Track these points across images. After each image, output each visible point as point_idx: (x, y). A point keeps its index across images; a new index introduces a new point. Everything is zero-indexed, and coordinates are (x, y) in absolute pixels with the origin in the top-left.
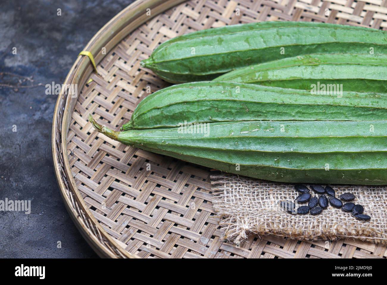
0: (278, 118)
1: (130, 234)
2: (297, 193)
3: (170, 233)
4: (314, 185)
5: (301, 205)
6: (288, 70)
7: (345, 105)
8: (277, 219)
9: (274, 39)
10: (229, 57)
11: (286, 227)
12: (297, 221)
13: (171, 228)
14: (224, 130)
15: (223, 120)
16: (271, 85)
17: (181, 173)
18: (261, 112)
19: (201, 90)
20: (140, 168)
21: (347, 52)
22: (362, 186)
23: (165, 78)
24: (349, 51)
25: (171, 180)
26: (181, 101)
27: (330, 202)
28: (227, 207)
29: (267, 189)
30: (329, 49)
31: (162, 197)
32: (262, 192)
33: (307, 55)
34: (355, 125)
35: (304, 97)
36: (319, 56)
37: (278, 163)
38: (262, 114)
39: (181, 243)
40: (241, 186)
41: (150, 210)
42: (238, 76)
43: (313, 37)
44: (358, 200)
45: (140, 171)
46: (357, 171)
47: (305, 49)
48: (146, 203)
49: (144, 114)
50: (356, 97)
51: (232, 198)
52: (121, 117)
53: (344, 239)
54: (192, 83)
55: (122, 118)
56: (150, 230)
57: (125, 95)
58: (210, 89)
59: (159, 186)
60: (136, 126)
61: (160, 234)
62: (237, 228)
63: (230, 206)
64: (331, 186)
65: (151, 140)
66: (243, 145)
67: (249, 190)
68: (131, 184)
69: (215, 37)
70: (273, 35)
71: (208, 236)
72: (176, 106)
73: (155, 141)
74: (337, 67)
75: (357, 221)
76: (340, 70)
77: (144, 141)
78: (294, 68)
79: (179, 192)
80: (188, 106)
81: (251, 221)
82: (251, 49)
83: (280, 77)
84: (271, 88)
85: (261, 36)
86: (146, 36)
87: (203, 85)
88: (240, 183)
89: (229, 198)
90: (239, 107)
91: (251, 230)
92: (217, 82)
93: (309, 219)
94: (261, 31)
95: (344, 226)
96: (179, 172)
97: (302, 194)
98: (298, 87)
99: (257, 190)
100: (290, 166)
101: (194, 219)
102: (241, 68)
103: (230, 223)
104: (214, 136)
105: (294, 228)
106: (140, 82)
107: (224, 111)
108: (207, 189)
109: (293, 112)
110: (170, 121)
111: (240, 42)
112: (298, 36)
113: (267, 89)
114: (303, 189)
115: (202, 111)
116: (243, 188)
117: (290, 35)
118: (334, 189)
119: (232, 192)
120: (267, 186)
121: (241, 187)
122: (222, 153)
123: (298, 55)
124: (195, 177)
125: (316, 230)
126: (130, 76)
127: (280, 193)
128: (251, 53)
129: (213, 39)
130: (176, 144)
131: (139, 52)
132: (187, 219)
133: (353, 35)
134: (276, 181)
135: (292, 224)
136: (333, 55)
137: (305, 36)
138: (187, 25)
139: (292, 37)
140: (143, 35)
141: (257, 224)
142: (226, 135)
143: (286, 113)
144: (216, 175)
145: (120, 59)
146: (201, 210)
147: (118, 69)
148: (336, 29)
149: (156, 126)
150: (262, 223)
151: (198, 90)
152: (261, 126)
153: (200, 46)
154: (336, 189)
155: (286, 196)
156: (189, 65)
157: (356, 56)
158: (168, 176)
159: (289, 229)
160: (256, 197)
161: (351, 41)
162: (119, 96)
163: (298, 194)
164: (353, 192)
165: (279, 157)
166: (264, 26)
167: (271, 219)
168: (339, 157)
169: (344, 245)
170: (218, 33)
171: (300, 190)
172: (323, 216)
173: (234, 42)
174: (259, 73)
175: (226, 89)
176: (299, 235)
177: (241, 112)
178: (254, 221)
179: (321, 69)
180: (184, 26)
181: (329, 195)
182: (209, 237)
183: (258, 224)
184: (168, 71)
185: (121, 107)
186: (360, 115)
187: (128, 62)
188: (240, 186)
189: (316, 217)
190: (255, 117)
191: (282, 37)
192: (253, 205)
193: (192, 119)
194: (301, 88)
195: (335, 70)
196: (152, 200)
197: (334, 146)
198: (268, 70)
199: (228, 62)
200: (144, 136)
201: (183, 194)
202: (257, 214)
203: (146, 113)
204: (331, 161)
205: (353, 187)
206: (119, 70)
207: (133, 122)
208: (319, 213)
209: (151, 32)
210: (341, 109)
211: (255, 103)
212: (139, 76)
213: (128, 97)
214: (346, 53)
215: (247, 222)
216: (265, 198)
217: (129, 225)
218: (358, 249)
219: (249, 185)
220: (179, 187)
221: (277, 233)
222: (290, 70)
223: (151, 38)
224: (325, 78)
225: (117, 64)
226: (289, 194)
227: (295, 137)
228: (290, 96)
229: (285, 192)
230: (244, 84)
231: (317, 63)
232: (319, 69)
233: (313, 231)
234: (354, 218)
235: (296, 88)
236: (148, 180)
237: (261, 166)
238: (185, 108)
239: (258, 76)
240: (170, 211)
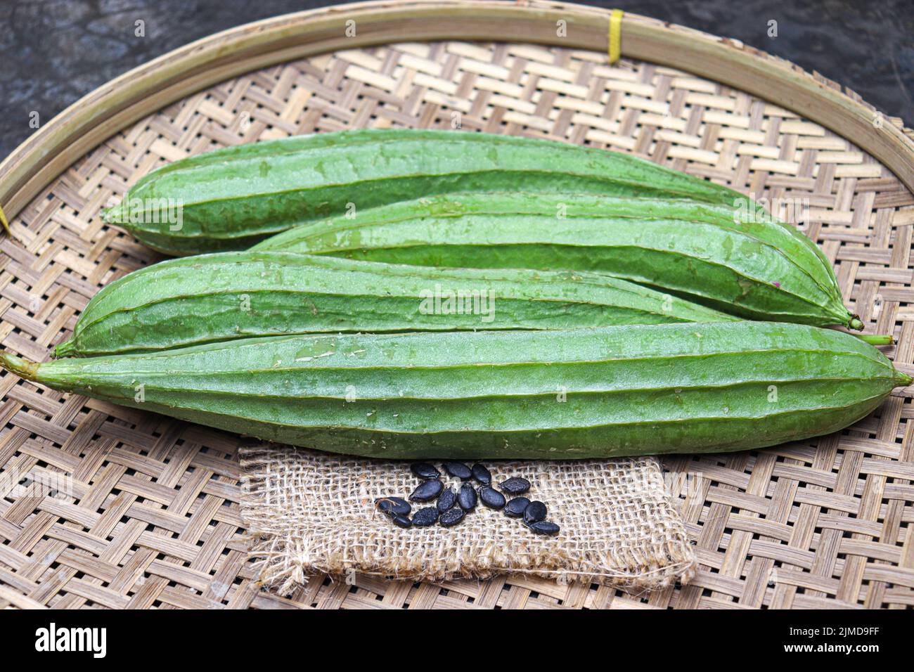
0: (378, 325)
1: (59, 582)
2: (416, 479)
3: (147, 575)
4: (449, 464)
5: (422, 506)
6: (401, 226)
7: (511, 296)
8: (369, 538)
9: (374, 165)
10: (284, 201)
11: (386, 557)
12: (412, 541)
13: (152, 564)
14: (262, 356)
15: (264, 333)
16: (368, 257)
17: (180, 442)
18: (343, 314)
19: (218, 271)
20: (92, 435)
21: (520, 189)
22: (545, 461)
23: (152, 244)
24: (523, 187)
25: (158, 458)
26: (174, 296)
27: (481, 498)
28: (269, 514)
29: (356, 473)
30: (484, 183)
31: (136, 497)
32: (344, 481)
33: (439, 196)
34: (528, 340)
35: (432, 282)
36: (462, 197)
37: (374, 421)
38: (345, 319)
39: (169, 598)
40: (301, 469)
41: (108, 525)
42: (300, 240)
43: (452, 161)
44: (538, 491)
45: (92, 441)
46: (533, 434)
47: (437, 184)
48: (100, 511)
49: (97, 323)
50: (534, 280)
51: (282, 495)
52: (60, 328)
53: (506, 575)
54: (202, 256)
55: (63, 330)
56: (104, 571)
57: (72, 280)
58: (237, 269)
59: (131, 471)
60: (82, 348)
61: (125, 577)
62: (287, 562)
63: (275, 514)
64: (484, 464)
65: (108, 380)
66: (302, 386)
67: (317, 477)
68: (71, 471)
69: (253, 161)
70: (373, 157)
71: (228, 578)
72: (165, 306)
73: (117, 381)
74: (497, 219)
75: (532, 535)
76: (502, 226)
77: (94, 382)
78: (413, 222)
79: (172, 485)
80: (190, 305)
81: (317, 546)
82: (327, 184)
83: (384, 242)
84: (364, 263)
85: (349, 158)
86: (123, 159)
87: (222, 261)
88: (299, 463)
89: (274, 496)
90: (297, 305)
91: (315, 565)
92: (255, 254)
93: (436, 535)
94: (349, 149)
95: (506, 550)
96: (176, 440)
97: (425, 482)
98: (422, 262)
99: (335, 476)
100: (399, 426)
101: (200, 543)
102: (309, 223)
103: (272, 552)
104: (241, 369)
105: (405, 558)
106: (106, 253)
107: (267, 313)
108: (232, 476)
109: (408, 313)
110: (151, 338)
111: (305, 171)
112: (423, 157)
113: (356, 266)
114: (428, 472)
115: (220, 314)
116: (306, 473)
117: (408, 156)
118: (491, 468)
119: (282, 482)
120: (356, 467)
121: (301, 472)
122: (258, 404)
123: (423, 195)
124: (209, 451)
125: (450, 560)
126: (85, 242)
127: (382, 480)
128: (329, 193)
129: (249, 166)
130: (161, 386)
131: (106, 192)
132: (186, 544)
133: (531, 156)
134: (373, 456)
135: (400, 548)
136: (491, 196)
137: (436, 158)
138: (208, 136)
139: (412, 161)
140: (116, 158)
141: (327, 552)
142: (266, 365)
143: (395, 316)
144: (250, 447)
145: (64, 206)
146: (217, 522)
147: (59, 226)
148: (497, 144)
149: (122, 348)
150: (338, 549)
151: (212, 271)
152: (338, 344)
153: (222, 180)
154: (494, 468)
155: (392, 487)
156: (200, 218)
157: (535, 198)
158: (153, 449)
159: (393, 561)
160: (330, 492)
161: (526, 168)
162: (59, 284)
163: (417, 483)
164: (527, 474)
165: (375, 409)
166: (355, 138)
167: (358, 539)
168: (497, 405)
169: (507, 587)
170: (261, 152)
171: (422, 474)
172: (466, 528)
173: (293, 171)
174: (343, 234)
175: (271, 268)
176: (415, 571)
177: (301, 315)
178: (323, 544)
179: (466, 224)
180: (203, 138)
181: (479, 482)
182: (229, 582)
183: (329, 552)
184: (158, 232)
185: (61, 305)
186: (542, 317)
187: (82, 213)
188: (298, 469)
189: (452, 531)
190: (332, 325)
191: (391, 159)
192: (324, 509)
193: (200, 332)
194: (427, 263)
195: (494, 226)
196: (113, 503)
197: (486, 383)
198: (360, 227)
199: (282, 211)
200: (94, 371)
201: (182, 488)
202: (329, 530)
203: (101, 322)
204: (481, 414)
205: (527, 465)
206: (63, 230)
207: (76, 341)
208: (459, 522)
209: (133, 150)
210: (504, 306)
211: (331, 296)
212: (103, 240)
213: (79, 284)
214: (518, 191)
215: (307, 548)
216: (349, 493)
217: (58, 561)
218: (534, 594)
219: (318, 466)
220: (174, 473)
221: (369, 569)
222: (406, 227)
223: (134, 162)
224: (474, 243)
225: (58, 216)
226: (400, 484)
227: (408, 367)
228: (402, 281)
229: (391, 478)
230: (309, 256)
231: (459, 213)
232: (461, 224)
233: (443, 561)
234: (528, 530)
235: (418, 264)
236: (108, 460)
237: (340, 428)
238: (182, 309)
239: (342, 240)
240: (150, 527)
